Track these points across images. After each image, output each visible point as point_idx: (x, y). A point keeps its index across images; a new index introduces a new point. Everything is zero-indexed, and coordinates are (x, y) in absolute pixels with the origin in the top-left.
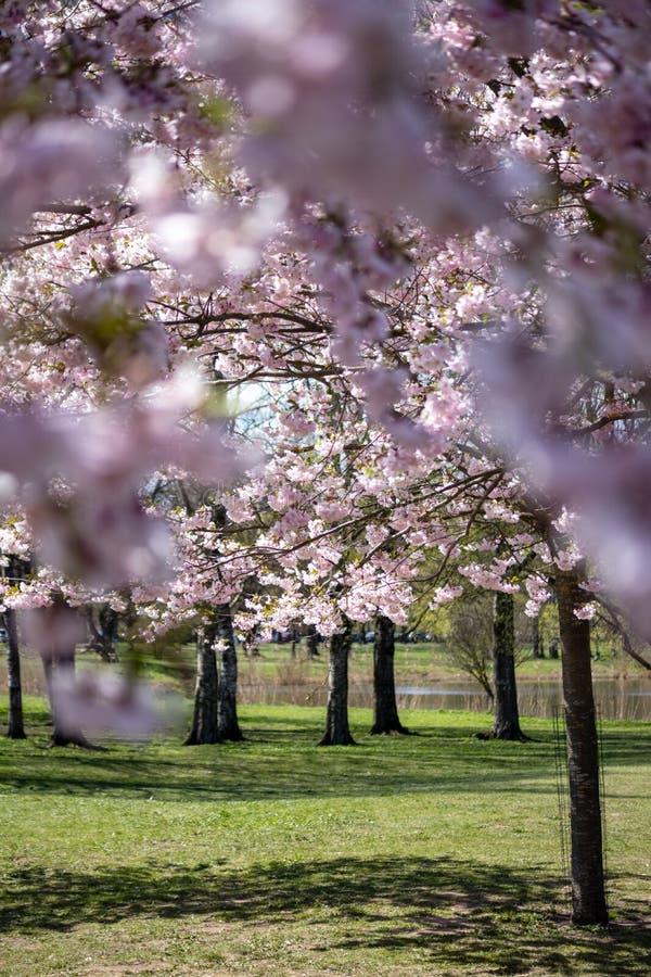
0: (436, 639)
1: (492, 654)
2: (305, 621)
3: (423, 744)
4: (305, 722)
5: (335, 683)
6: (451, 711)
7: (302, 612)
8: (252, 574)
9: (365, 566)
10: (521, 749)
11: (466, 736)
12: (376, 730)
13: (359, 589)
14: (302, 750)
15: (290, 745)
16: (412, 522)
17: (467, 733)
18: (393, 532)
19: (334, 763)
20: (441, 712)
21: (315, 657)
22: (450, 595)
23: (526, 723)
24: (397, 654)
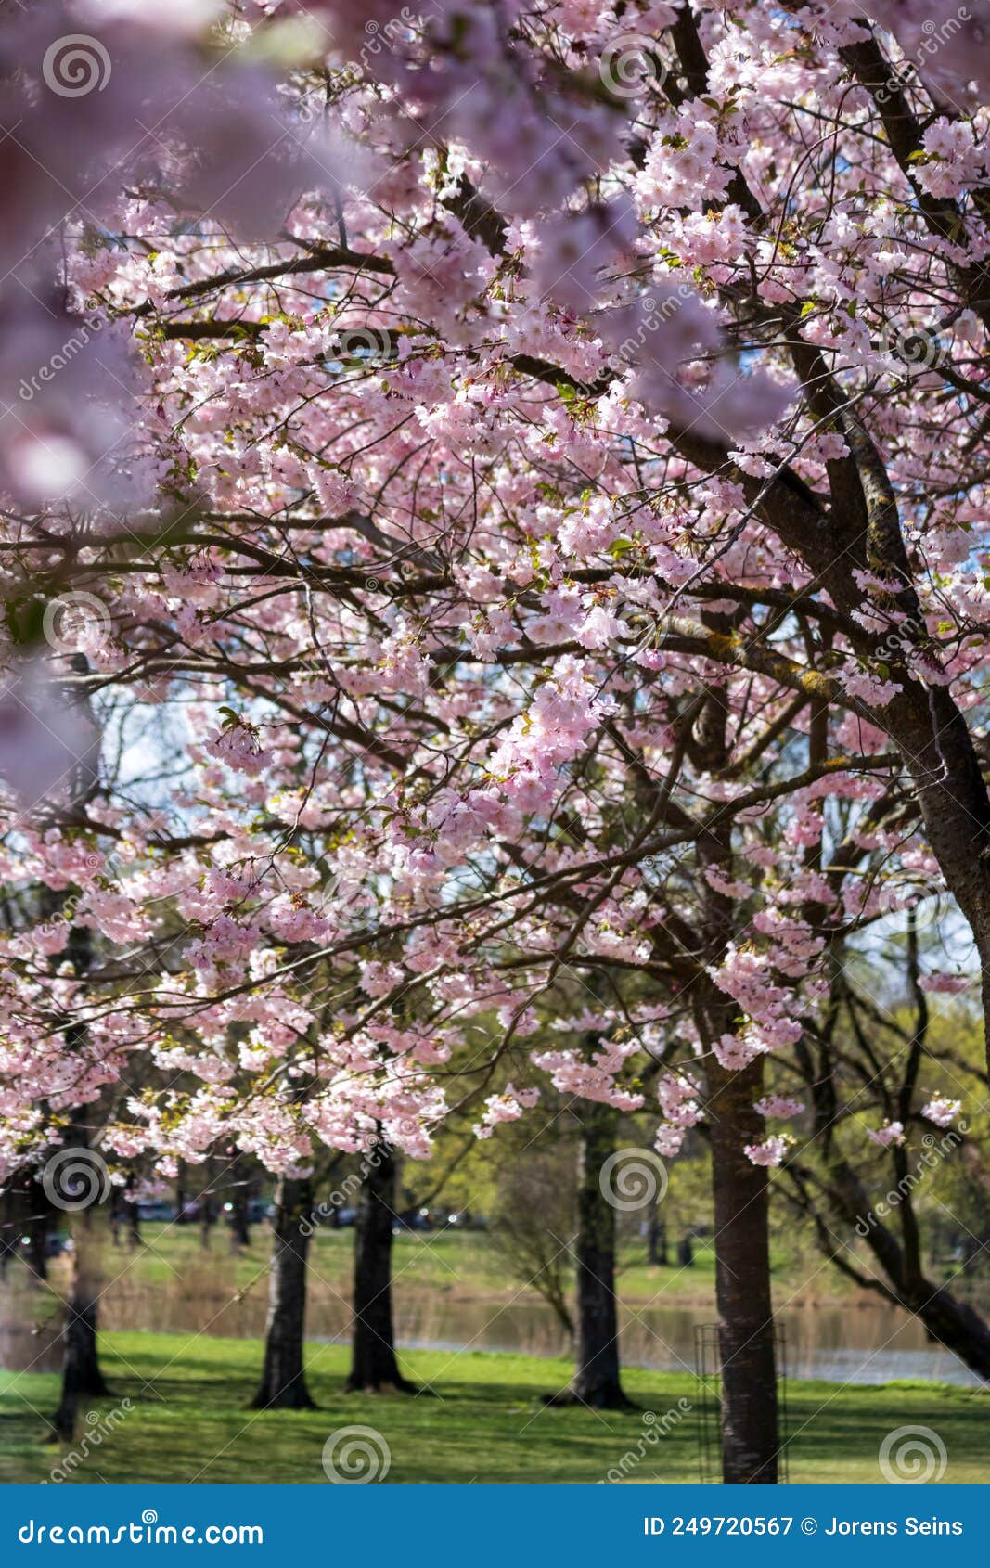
0: (469, 1223)
1: (572, 1253)
2: (239, 1144)
3: (442, 1412)
4: (222, 1366)
5: (282, 1293)
6: (493, 1354)
7: (232, 1123)
8: (140, 1047)
9: (356, 1038)
10: (623, 1426)
11: (520, 1399)
12: (356, 1381)
13: (343, 1084)
14: (216, 1415)
15: (195, 1406)
16: (447, 955)
17: (523, 1393)
18: (410, 974)
19: (277, 1439)
20: (477, 1354)
21: (244, 1249)
22: (513, 1109)
23: (633, 1380)
24: (397, 1251)
